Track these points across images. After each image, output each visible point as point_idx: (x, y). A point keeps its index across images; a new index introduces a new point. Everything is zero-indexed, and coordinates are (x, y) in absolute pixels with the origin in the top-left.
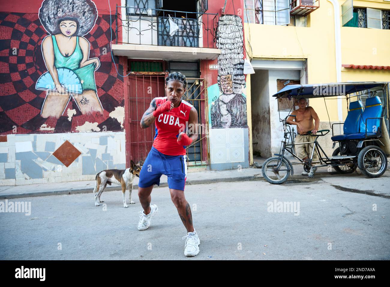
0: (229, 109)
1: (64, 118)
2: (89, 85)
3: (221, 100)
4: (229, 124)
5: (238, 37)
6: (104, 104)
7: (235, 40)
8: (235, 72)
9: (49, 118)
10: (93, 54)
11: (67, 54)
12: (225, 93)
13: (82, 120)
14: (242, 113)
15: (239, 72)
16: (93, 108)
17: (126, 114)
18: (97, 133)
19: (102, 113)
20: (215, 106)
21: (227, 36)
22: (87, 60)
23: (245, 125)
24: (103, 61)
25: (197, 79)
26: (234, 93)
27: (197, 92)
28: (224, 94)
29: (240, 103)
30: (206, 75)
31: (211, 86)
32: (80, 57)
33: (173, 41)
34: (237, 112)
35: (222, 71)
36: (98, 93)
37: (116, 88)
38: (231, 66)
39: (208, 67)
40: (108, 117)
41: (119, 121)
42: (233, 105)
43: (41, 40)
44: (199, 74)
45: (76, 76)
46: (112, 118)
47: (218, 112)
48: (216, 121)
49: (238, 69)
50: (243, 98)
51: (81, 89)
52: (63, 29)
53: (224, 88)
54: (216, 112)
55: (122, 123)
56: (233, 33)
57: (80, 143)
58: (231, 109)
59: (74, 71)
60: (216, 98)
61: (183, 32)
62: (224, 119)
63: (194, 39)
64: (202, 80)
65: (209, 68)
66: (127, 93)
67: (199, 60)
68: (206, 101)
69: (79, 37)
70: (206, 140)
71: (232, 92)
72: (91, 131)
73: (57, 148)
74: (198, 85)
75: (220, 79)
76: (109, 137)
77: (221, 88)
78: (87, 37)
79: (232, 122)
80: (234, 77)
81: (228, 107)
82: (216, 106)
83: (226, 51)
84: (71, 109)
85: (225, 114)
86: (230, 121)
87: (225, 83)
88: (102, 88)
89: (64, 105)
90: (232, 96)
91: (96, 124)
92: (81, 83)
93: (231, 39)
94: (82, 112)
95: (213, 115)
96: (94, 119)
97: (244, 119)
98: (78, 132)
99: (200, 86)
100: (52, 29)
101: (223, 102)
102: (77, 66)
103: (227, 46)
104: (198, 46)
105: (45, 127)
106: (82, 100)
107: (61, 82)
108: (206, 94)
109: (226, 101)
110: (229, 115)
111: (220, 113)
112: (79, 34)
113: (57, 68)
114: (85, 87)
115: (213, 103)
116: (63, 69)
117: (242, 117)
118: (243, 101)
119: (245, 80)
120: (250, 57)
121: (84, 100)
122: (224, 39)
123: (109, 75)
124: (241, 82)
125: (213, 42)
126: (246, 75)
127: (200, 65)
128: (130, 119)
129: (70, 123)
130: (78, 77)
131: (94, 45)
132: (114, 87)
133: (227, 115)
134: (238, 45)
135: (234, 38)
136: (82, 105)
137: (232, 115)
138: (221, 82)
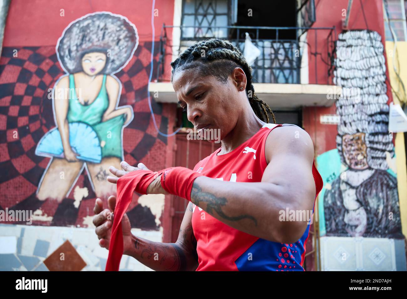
0: (361, 199)
1: (68, 202)
2: (113, 149)
3: (343, 182)
4: (361, 229)
5: (375, 65)
7: (370, 71)
8: (371, 128)
9: (47, 200)
10: (125, 101)
11: (86, 101)
12: (353, 166)
14: (389, 207)
15: (379, 128)
16: (114, 187)
17: (166, 200)
20: (333, 191)
21: (354, 65)
22: (115, 110)
23: (396, 233)
24: (139, 111)
26: (370, 168)
28: (350, 168)
29: (384, 188)
30: (314, 134)
31: (323, 153)
32: (105, 105)
34: (378, 206)
35: (345, 126)
37: (154, 154)
38: (363, 117)
39: (317, 120)
40: (136, 205)
41: (154, 212)
42: (369, 191)
43: (54, 81)
45: (95, 135)
46: (143, 206)
47: (339, 203)
48: (335, 221)
49: (378, 123)
50: (390, 179)
53: (351, 157)
54: (334, 203)
55: (158, 216)
56: (365, 60)
57: (86, 247)
58: (364, 199)
59: (93, 126)
60: (333, 177)
61: (272, 61)
62: (350, 218)
63: (293, 73)
65: (319, 121)
67: (301, 107)
69: (107, 75)
70: (314, 258)
71: (366, 166)
73: (50, 252)
75: (342, 141)
77: (344, 158)
78: (119, 75)
79: (368, 224)
80: (370, 137)
81: (360, 195)
82: (335, 193)
84: (80, 187)
85: (354, 209)
86: (364, 222)
87: (353, 148)
88: (132, 155)
89: (71, 180)
92: (100, 145)
93: (361, 70)
94: (96, 192)
95: (329, 209)
97: (394, 220)
98: (87, 226)
100: (71, 65)
101: (349, 184)
102: (99, 120)
103: (354, 82)
104: (299, 82)
105: (38, 215)
106: (99, 173)
107: (72, 144)
109: (355, 184)
110: (362, 211)
111: (343, 206)
112: (107, 72)
113: (70, 123)
114: (106, 153)
115: (328, 186)
118: (391, 184)
119: (393, 142)
120: (401, 100)
121: (102, 173)
122: (347, 70)
123: (145, 133)
124: (384, 146)
125: (327, 75)
127: (303, 115)
128: (173, 210)
129: (76, 211)
130: (98, 136)
131: (127, 87)
132: (150, 153)
133: (358, 211)
134: (376, 79)
135: (367, 67)
136: (98, 182)
137: (368, 211)
138: (344, 147)
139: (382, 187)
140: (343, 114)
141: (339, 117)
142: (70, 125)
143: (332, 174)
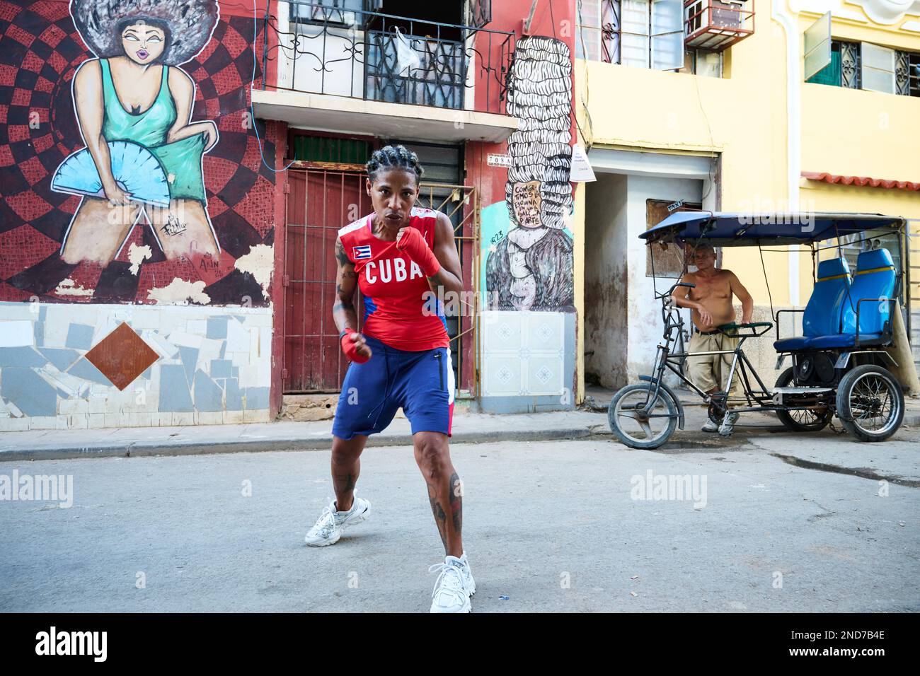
0: (531, 264)
1: (118, 267)
2: (188, 187)
3: (511, 243)
4: (529, 300)
5: (559, 90)
6: (223, 235)
7: (552, 98)
8: (550, 175)
9: (80, 263)
10: (203, 112)
11: (136, 107)
12: (523, 224)
13: (165, 274)
14: (562, 275)
15: (559, 176)
16: (194, 244)
17: (276, 263)
18: (202, 307)
19: (216, 258)
20: (498, 255)
21: (533, 87)
22: (187, 126)
23: (567, 305)
24: (227, 130)
25: (455, 188)
26: (543, 227)
27: (456, 218)
28: (520, 226)
29: (558, 252)
30: (478, 179)
31: (488, 205)
32: (170, 116)
33: (402, 93)
34: (550, 273)
35: (518, 171)
36: (208, 208)
37: (256, 197)
38: (540, 160)
39: (483, 160)
40: (232, 270)
41: (259, 281)
43: (72, 67)
44: (462, 175)
45: (157, 164)
46: (242, 271)
47: (504, 270)
48: (499, 291)
49: (557, 169)
50: (565, 240)
51: (166, 196)
52: (131, 46)
53: (522, 212)
54: (499, 270)
55: (266, 286)
56: (548, 80)
57: (156, 331)
58: (535, 265)
59: (151, 149)
60: (500, 236)
61: (427, 71)
62: (517, 288)
63: (454, 91)
64: (468, 191)
65: (486, 162)
66: (282, 212)
67: (463, 141)
68: (475, 241)
69: (169, 66)
70: (472, 337)
71: (540, 224)
72: (187, 302)
73: (97, 340)
74: (457, 203)
75: (513, 190)
76: (231, 319)
77: (514, 213)
78: (190, 68)
79: (537, 295)
80: (547, 186)
81: (530, 260)
82: (500, 256)
83: (529, 124)
84: (138, 245)
85: (521, 277)
86: (533, 292)
87: (525, 200)
88: (221, 197)
89: (121, 234)
90: (541, 233)
91: (201, 285)
92: (166, 180)
93: (541, 95)
94: (165, 252)
95: (493, 277)
96: (197, 272)
97: (566, 290)
98: (154, 302)
99: (462, 205)
100: (102, 42)
101: (518, 246)
102: (161, 140)
103: (532, 111)
104: (461, 107)
105: (68, 287)
106: (169, 224)
107: (117, 176)
108: (476, 224)
109: (525, 246)
110: (531, 280)
111: (510, 273)
112: (169, 60)
113: (110, 142)
114: (178, 192)
115: (493, 248)
116: (123, 144)
117: (561, 286)
118: (566, 246)
119: (573, 195)
120: (586, 141)
121: (172, 223)
122: (524, 93)
123: (240, 165)
124: (562, 200)
125: (499, 99)
127: (465, 153)
128: (287, 277)
129: (135, 279)
130: (161, 166)
131: (205, 90)
132: (249, 196)
133: (526, 280)
134: (558, 111)
135: (550, 93)
136: (167, 236)
137: (537, 280)
138: (514, 198)
139: (556, 250)
140: (516, 155)
141: (511, 158)
142: (110, 144)
143: (497, 232)
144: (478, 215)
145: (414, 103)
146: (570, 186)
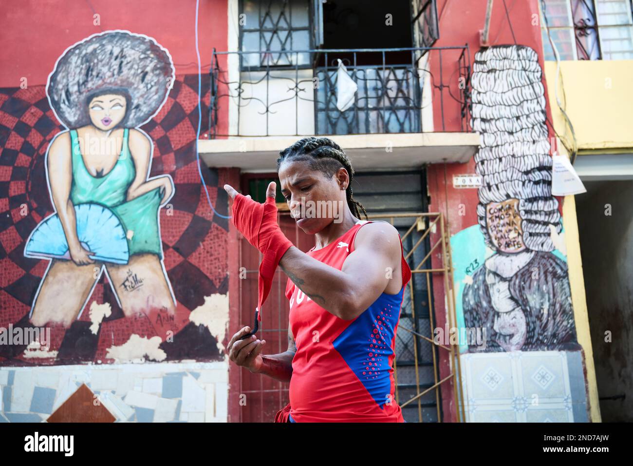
0: (517, 295)
1: (81, 326)
2: (146, 242)
3: (490, 272)
4: (519, 339)
5: (529, 98)
6: (179, 287)
7: (522, 107)
8: (529, 191)
9: (47, 325)
10: (160, 167)
11: (99, 170)
12: (503, 249)
13: (123, 330)
14: (558, 306)
15: (539, 190)
16: (151, 299)
17: (231, 313)
18: (157, 364)
19: (172, 312)
20: (476, 286)
21: (499, 99)
22: (145, 182)
23: (569, 342)
24: (182, 182)
25: (419, 216)
26: (527, 250)
27: (423, 249)
28: (499, 252)
29: (549, 278)
30: (444, 204)
31: (459, 231)
32: (130, 175)
33: (354, 124)
34: (542, 304)
35: (490, 190)
36: (165, 261)
37: (210, 246)
38: (515, 176)
39: (448, 183)
40: (187, 323)
41: (214, 333)
42: (528, 284)
43: (45, 142)
44: (426, 201)
45: (117, 222)
46: (197, 324)
47: (485, 304)
49: (537, 183)
50: (557, 264)
51: (125, 252)
52: (96, 115)
53: (499, 235)
54: (478, 304)
55: (221, 339)
56: (515, 90)
57: (114, 392)
58: (521, 296)
59: (112, 208)
60: (475, 265)
61: (379, 99)
62: (502, 324)
63: (410, 114)
64: (433, 218)
65: (452, 185)
66: (236, 258)
67: (424, 165)
68: (446, 274)
69: (129, 129)
70: (453, 386)
71: (523, 248)
72: (144, 360)
74: (423, 232)
75: (486, 212)
76: (186, 375)
77: (490, 237)
78: (148, 128)
79: (528, 332)
80: (526, 204)
81: (515, 291)
82: (478, 288)
83: (498, 138)
84: (98, 303)
85: (507, 311)
86: (523, 329)
87: (502, 222)
88: (176, 249)
89: (84, 293)
90: (525, 258)
91: (157, 340)
92: (125, 237)
93: (509, 106)
94: (124, 309)
95: (471, 313)
96: (153, 328)
97: (565, 323)
98: (112, 361)
99: (429, 234)
100: (72, 115)
101: (498, 275)
102: (121, 198)
103: (500, 124)
104: (419, 130)
105: (35, 350)
106: (127, 280)
107: (81, 238)
108: (445, 253)
109: (507, 274)
110: (519, 314)
111: (492, 307)
112: (129, 123)
113: (76, 205)
114: (136, 248)
115: (469, 280)
116: (87, 206)
117: (558, 319)
118: (559, 271)
119: (560, 210)
120: (569, 148)
121: (131, 279)
122: (489, 106)
123: (195, 215)
124: (547, 217)
125: (461, 116)
126: (560, 199)
127: (427, 177)
129: (95, 338)
130: (121, 223)
131: (163, 145)
132: (204, 245)
133: (513, 314)
134: (532, 119)
135: (519, 102)
136: (125, 293)
137: (527, 313)
138: (489, 221)
139: (546, 277)
140: (486, 173)
141: (480, 178)
142: (77, 207)
143: (472, 261)
144: (447, 244)
145: (368, 132)
146: (556, 201)
